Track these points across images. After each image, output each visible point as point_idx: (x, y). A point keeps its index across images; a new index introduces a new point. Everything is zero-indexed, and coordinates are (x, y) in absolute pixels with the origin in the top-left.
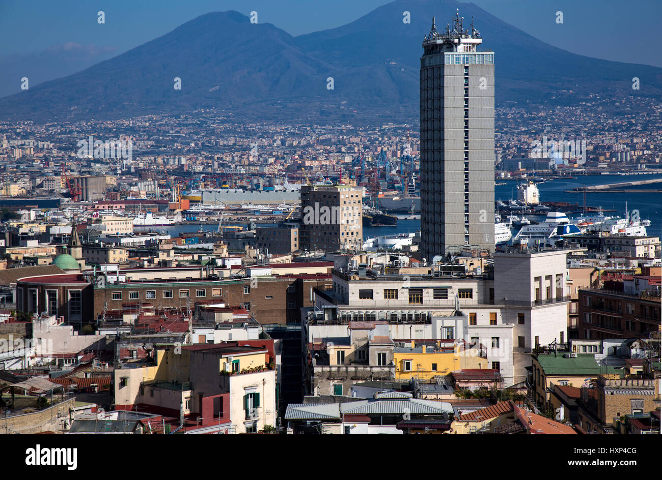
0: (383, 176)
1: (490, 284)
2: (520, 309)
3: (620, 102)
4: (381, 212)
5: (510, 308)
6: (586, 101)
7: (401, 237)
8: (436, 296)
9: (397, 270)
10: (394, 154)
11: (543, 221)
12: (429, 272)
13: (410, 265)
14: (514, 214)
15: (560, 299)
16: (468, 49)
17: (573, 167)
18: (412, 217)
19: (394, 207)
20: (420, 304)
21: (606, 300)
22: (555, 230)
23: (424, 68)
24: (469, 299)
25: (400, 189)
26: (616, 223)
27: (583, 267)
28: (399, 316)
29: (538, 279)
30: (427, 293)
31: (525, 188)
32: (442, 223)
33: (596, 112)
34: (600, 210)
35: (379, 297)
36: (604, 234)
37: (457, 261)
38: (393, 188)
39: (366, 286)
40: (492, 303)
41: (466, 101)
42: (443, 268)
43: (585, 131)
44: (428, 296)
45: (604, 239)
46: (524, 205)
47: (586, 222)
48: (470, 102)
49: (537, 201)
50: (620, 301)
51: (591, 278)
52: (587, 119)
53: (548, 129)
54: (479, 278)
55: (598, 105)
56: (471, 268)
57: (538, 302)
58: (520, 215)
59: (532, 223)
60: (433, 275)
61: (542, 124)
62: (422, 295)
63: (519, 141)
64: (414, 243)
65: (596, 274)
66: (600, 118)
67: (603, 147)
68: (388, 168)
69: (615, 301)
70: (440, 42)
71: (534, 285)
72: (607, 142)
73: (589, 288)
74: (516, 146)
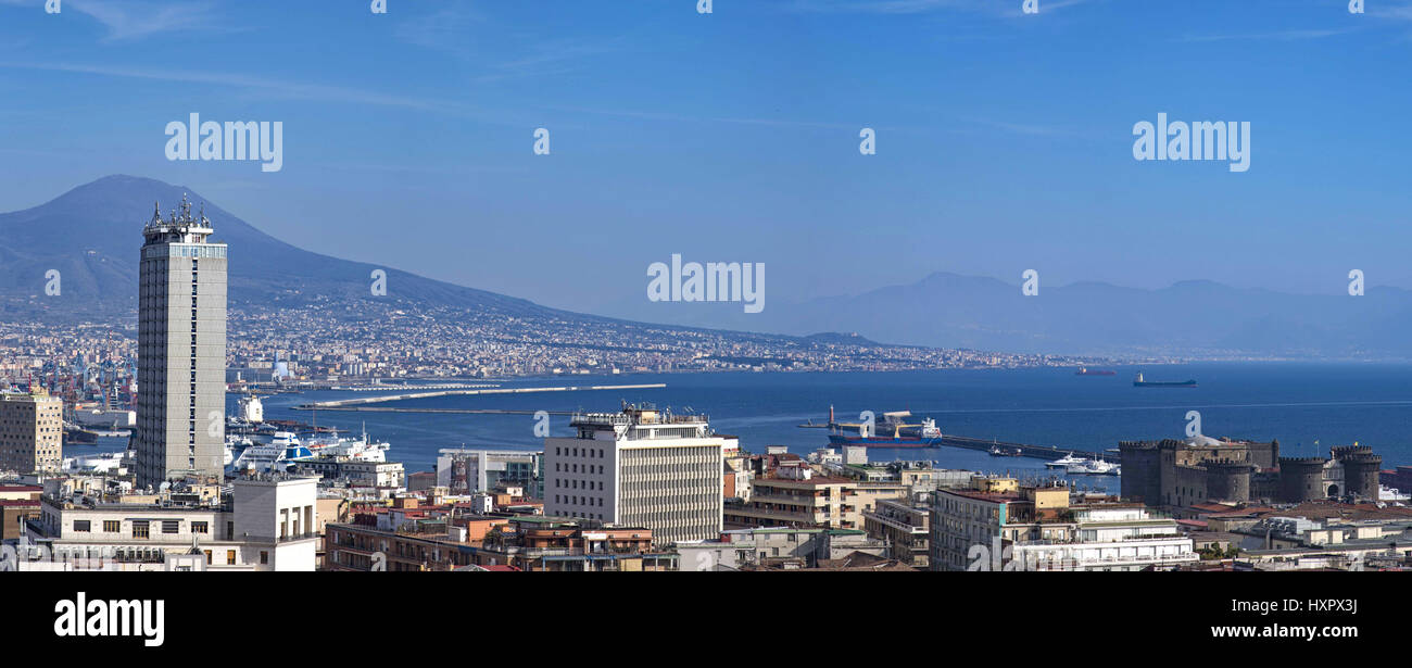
0: (80, 384)
1: (228, 517)
2: (263, 546)
3: (352, 306)
4: (79, 428)
5: (251, 545)
6: (315, 303)
7: (104, 457)
8: (165, 530)
9: (119, 497)
10: (92, 359)
11: (270, 442)
12: (157, 501)
13: (133, 492)
14: (234, 433)
15: (308, 535)
16: (198, 240)
17: (299, 379)
18: (115, 434)
19: (93, 422)
20: (145, 538)
21: (358, 536)
22: (284, 453)
23: (144, 260)
24: (203, 534)
25: (100, 400)
26: (352, 446)
27: (330, 497)
28: (126, 553)
29: (284, 511)
30: (155, 526)
31: (247, 402)
32: (163, 443)
33: (324, 316)
34: (334, 430)
35: (97, 529)
36: (342, 459)
37: (190, 489)
38: (91, 399)
39: (82, 516)
40: (232, 540)
41: (194, 299)
42: (174, 497)
43: (313, 339)
44: (156, 530)
45: (341, 464)
46: (245, 423)
47: (318, 444)
48: (198, 301)
49: (260, 419)
50: (372, 537)
51: (339, 511)
52: (314, 324)
53: (271, 334)
54: (215, 509)
55: (327, 309)
56: (206, 498)
57: (283, 539)
58: (241, 435)
59: (256, 444)
60: (161, 504)
61: (264, 328)
62: (148, 529)
63: (238, 348)
64: (123, 465)
65: (345, 505)
66: (329, 324)
67: (333, 358)
68: (86, 376)
69: (367, 537)
70: (164, 230)
71: (280, 518)
72: (336, 352)
73: (336, 523)
74: (234, 353)
